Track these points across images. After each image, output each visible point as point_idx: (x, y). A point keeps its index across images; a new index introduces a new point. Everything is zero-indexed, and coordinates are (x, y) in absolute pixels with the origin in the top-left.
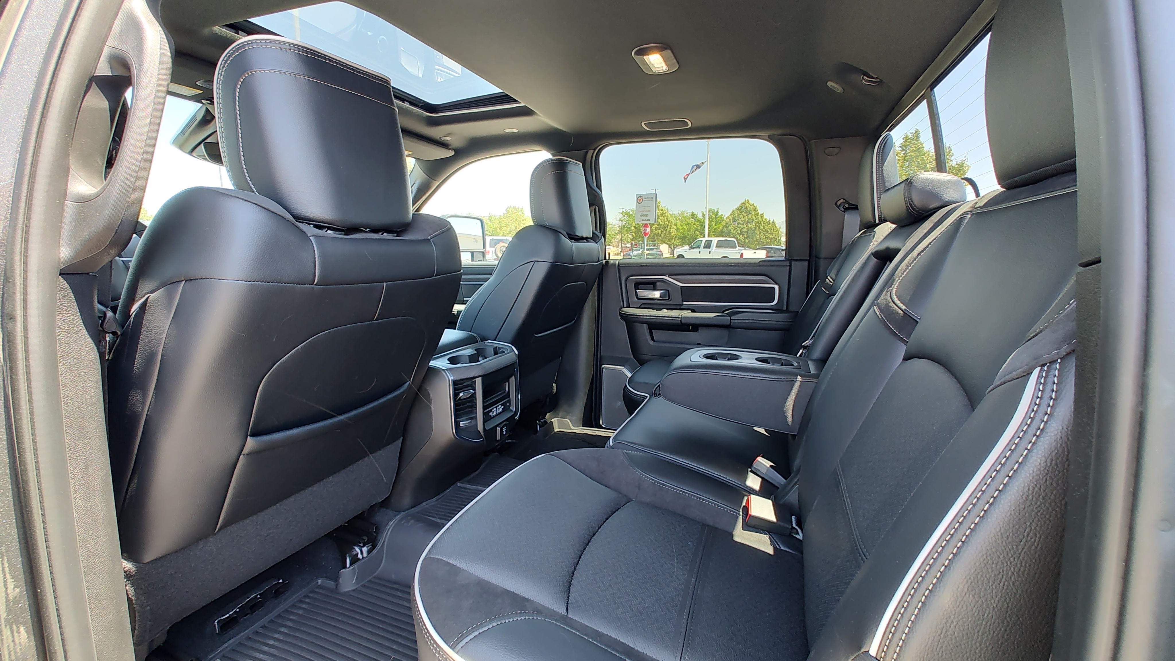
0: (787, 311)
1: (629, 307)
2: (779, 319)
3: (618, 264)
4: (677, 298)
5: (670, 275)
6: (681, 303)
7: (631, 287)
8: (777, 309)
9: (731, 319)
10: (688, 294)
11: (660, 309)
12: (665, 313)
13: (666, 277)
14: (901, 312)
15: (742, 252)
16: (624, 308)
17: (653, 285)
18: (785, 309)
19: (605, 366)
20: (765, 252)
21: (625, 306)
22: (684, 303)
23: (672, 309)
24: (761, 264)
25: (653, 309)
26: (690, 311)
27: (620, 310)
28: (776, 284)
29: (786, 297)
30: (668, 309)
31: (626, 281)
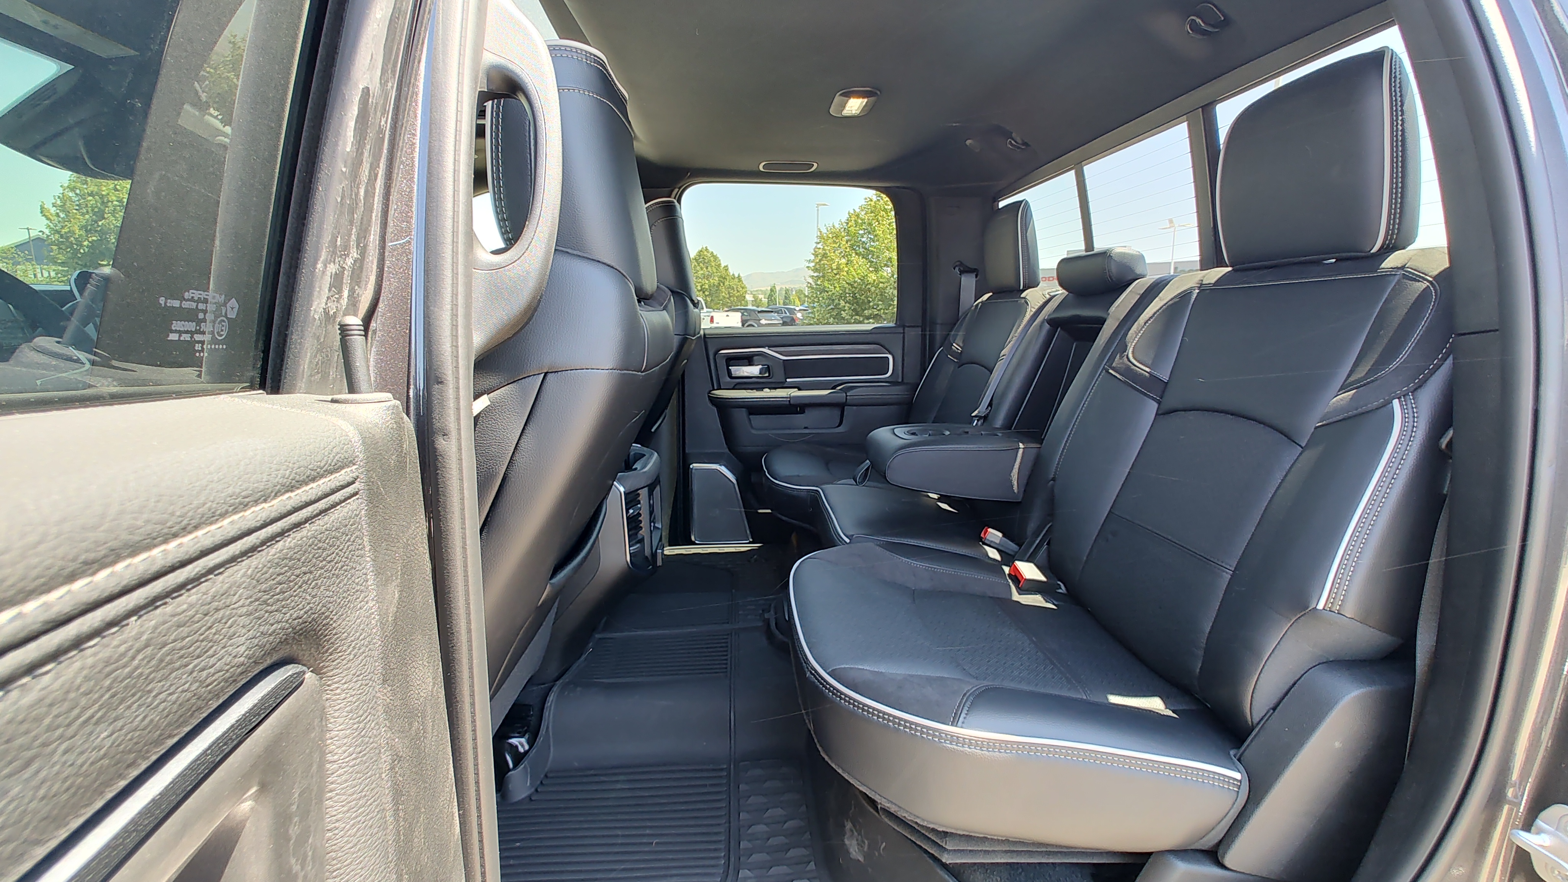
0: (902, 383)
1: (720, 388)
2: (897, 392)
3: (704, 335)
4: (779, 375)
5: (770, 347)
6: (784, 380)
7: (722, 363)
8: (892, 382)
9: (847, 396)
10: (792, 369)
11: (762, 389)
12: (767, 393)
13: (766, 350)
14: (1147, 374)
15: (712, 314)
16: (714, 390)
17: (749, 360)
18: (900, 380)
19: (694, 465)
20: (738, 315)
21: (715, 388)
22: (788, 380)
23: (775, 388)
24: (874, 331)
25: (752, 389)
26: (796, 389)
27: (709, 392)
28: (890, 353)
29: (900, 368)
30: (770, 388)
31: (715, 355)
